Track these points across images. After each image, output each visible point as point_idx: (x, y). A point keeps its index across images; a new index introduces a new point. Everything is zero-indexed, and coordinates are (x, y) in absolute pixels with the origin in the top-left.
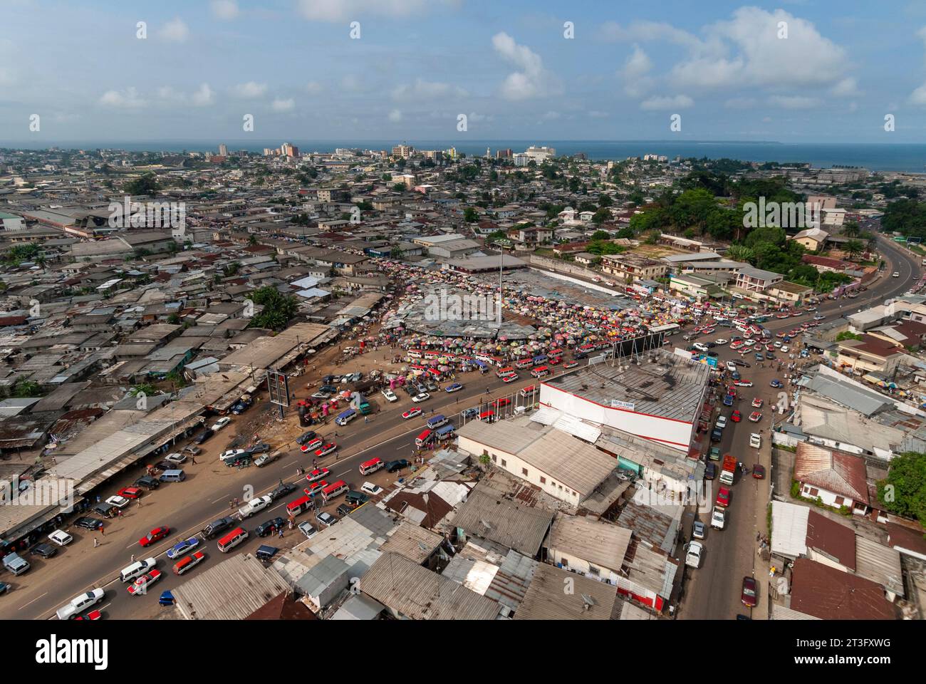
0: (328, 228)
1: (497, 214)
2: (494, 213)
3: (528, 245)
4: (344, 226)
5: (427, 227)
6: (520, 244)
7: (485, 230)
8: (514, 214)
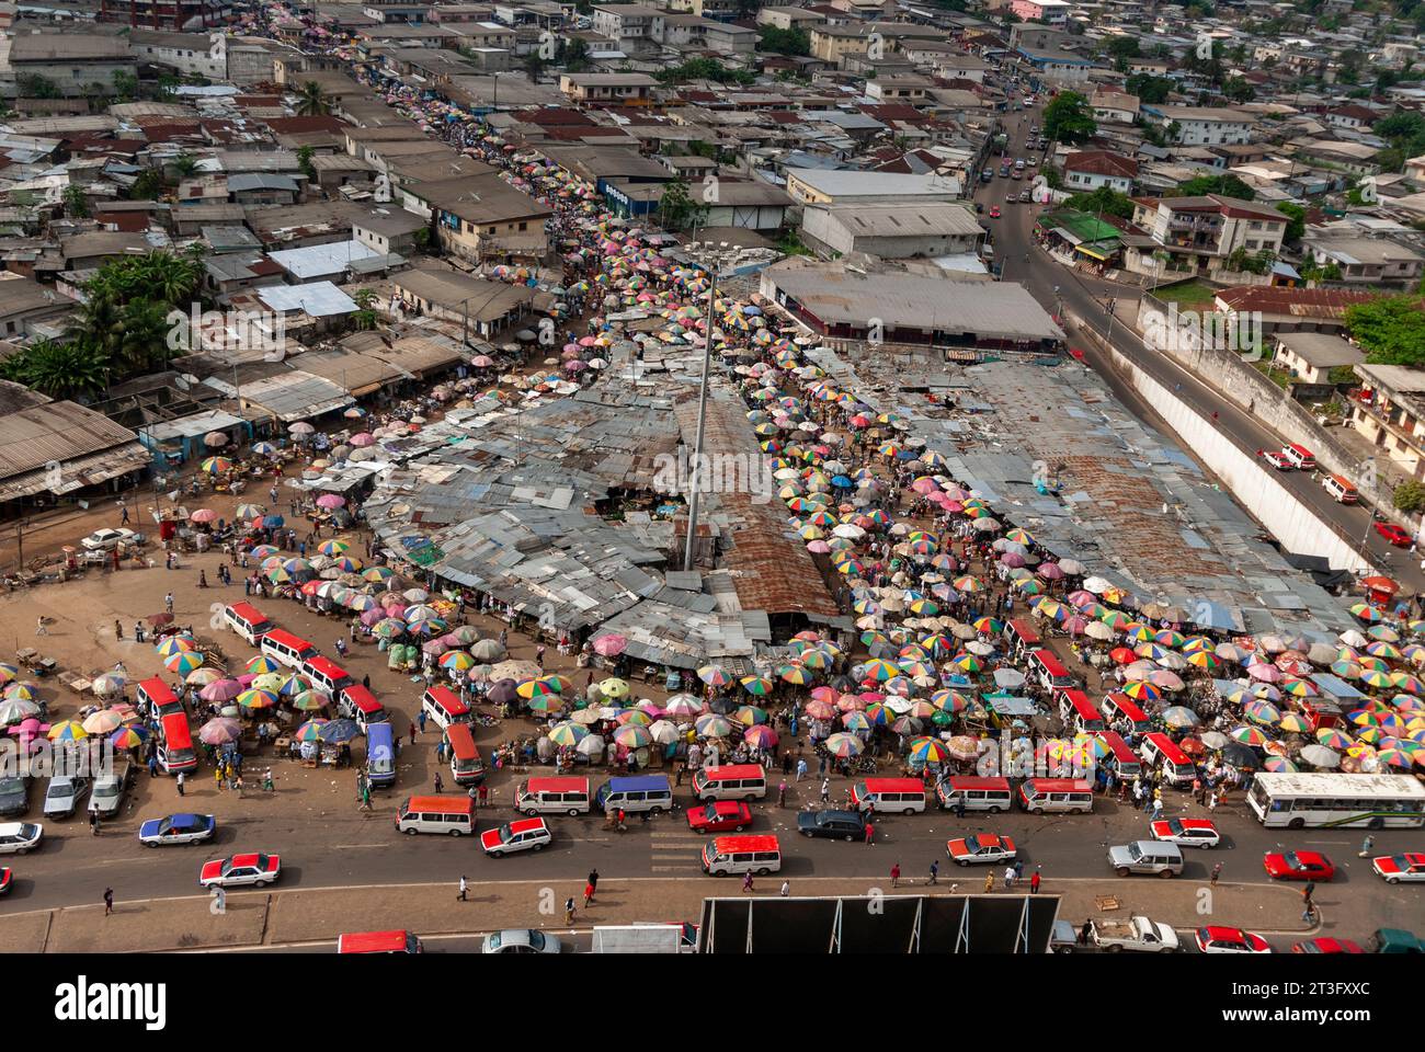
0: (580, 92)
1: (1176, 125)
2: (1167, 123)
3: (1175, 261)
4: (635, 94)
5: (890, 137)
6: (1146, 251)
7: (1082, 177)
8: (1245, 135)
